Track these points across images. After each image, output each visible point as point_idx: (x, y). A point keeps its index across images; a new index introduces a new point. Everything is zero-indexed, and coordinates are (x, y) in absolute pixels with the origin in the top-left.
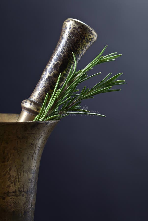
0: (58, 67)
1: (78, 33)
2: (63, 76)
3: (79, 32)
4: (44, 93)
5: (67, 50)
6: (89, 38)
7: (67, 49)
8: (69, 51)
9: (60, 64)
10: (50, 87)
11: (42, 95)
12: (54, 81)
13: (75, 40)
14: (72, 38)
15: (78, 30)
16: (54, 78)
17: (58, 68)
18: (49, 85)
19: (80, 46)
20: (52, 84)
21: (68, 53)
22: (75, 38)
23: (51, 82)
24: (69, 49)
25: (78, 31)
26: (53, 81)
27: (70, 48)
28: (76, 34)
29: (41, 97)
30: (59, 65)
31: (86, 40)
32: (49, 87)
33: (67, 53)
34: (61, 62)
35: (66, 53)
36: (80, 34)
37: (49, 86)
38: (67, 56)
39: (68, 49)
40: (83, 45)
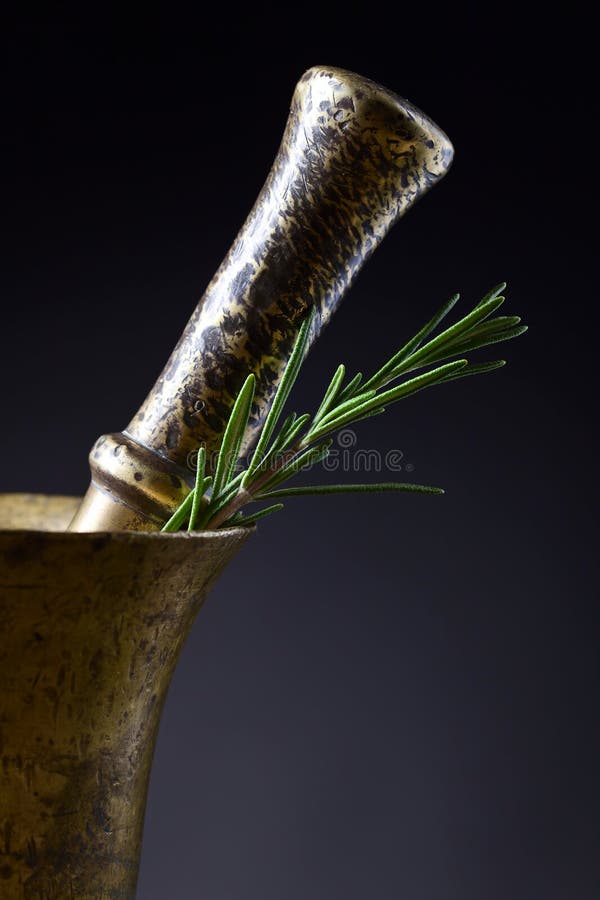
0: (248, 287)
1: (336, 131)
2: (267, 327)
3: (341, 125)
4: (180, 401)
5: (289, 207)
6: (393, 153)
7: (292, 205)
8: (300, 213)
9: (254, 273)
10: (206, 375)
11: (169, 411)
12: (224, 347)
13: (326, 163)
14: (316, 153)
15: (337, 113)
16: (226, 334)
17: (248, 292)
18: (205, 366)
19: (351, 192)
20: (214, 364)
21: (292, 224)
22: (326, 153)
23: (210, 354)
24: (300, 201)
25: (337, 117)
26: (219, 348)
27: (304, 198)
28: (331, 132)
29: (165, 421)
30: (252, 278)
31: (377, 161)
32: (202, 378)
33: (289, 224)
34: (261, 262)
35: (286, 220)
36: (345, 132)
37: (202, 370)
38: (288, 236)
39: (296, 203)
40: (367, 185)
